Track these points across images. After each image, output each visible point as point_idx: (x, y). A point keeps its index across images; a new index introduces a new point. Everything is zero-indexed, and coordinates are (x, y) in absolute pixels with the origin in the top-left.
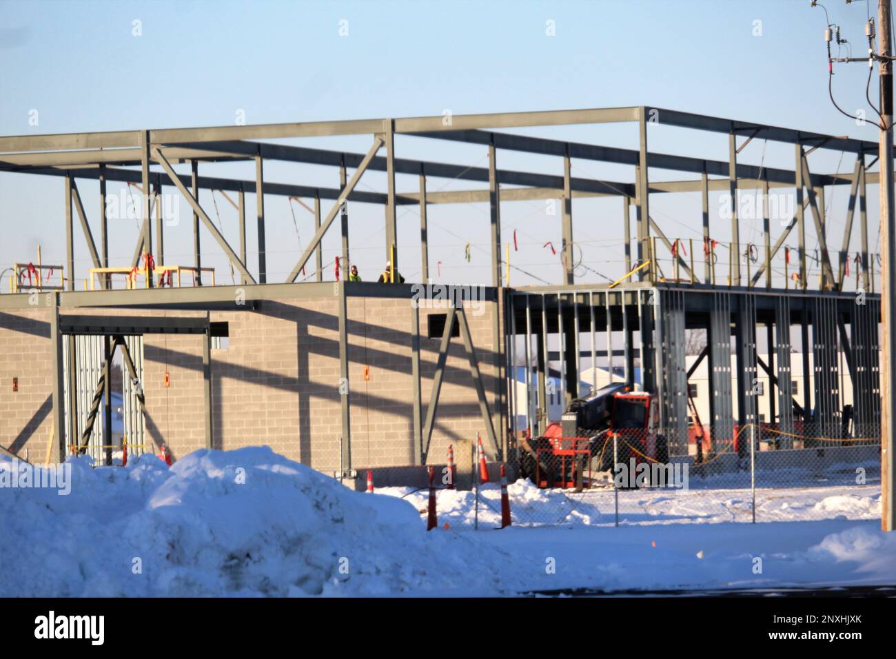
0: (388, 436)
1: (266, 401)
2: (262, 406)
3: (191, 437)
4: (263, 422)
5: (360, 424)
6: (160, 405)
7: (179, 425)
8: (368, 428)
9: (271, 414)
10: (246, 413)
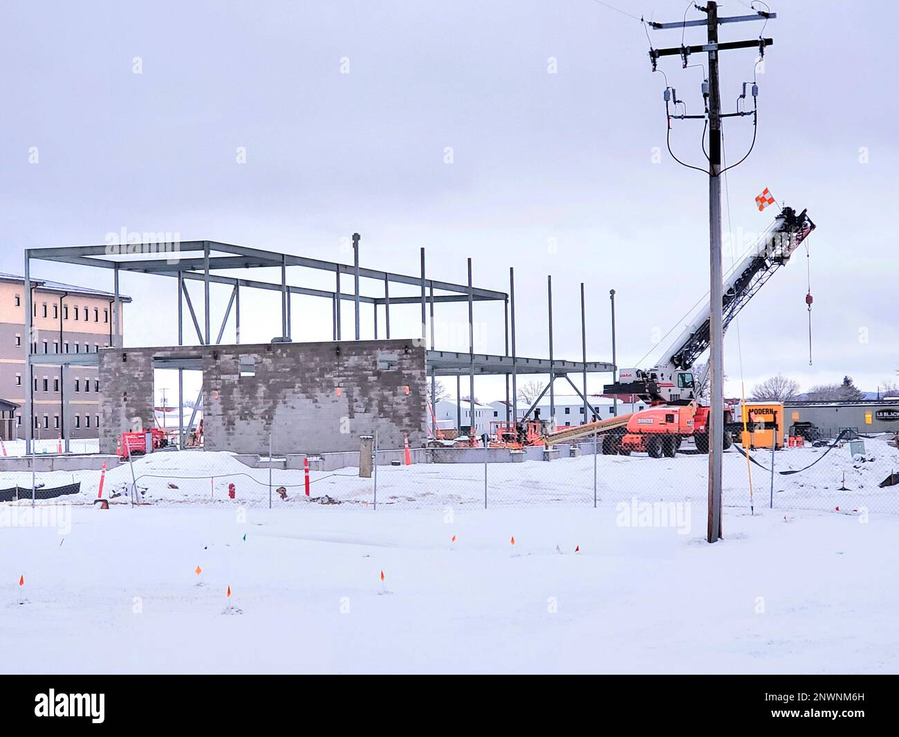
0: (351, 431)
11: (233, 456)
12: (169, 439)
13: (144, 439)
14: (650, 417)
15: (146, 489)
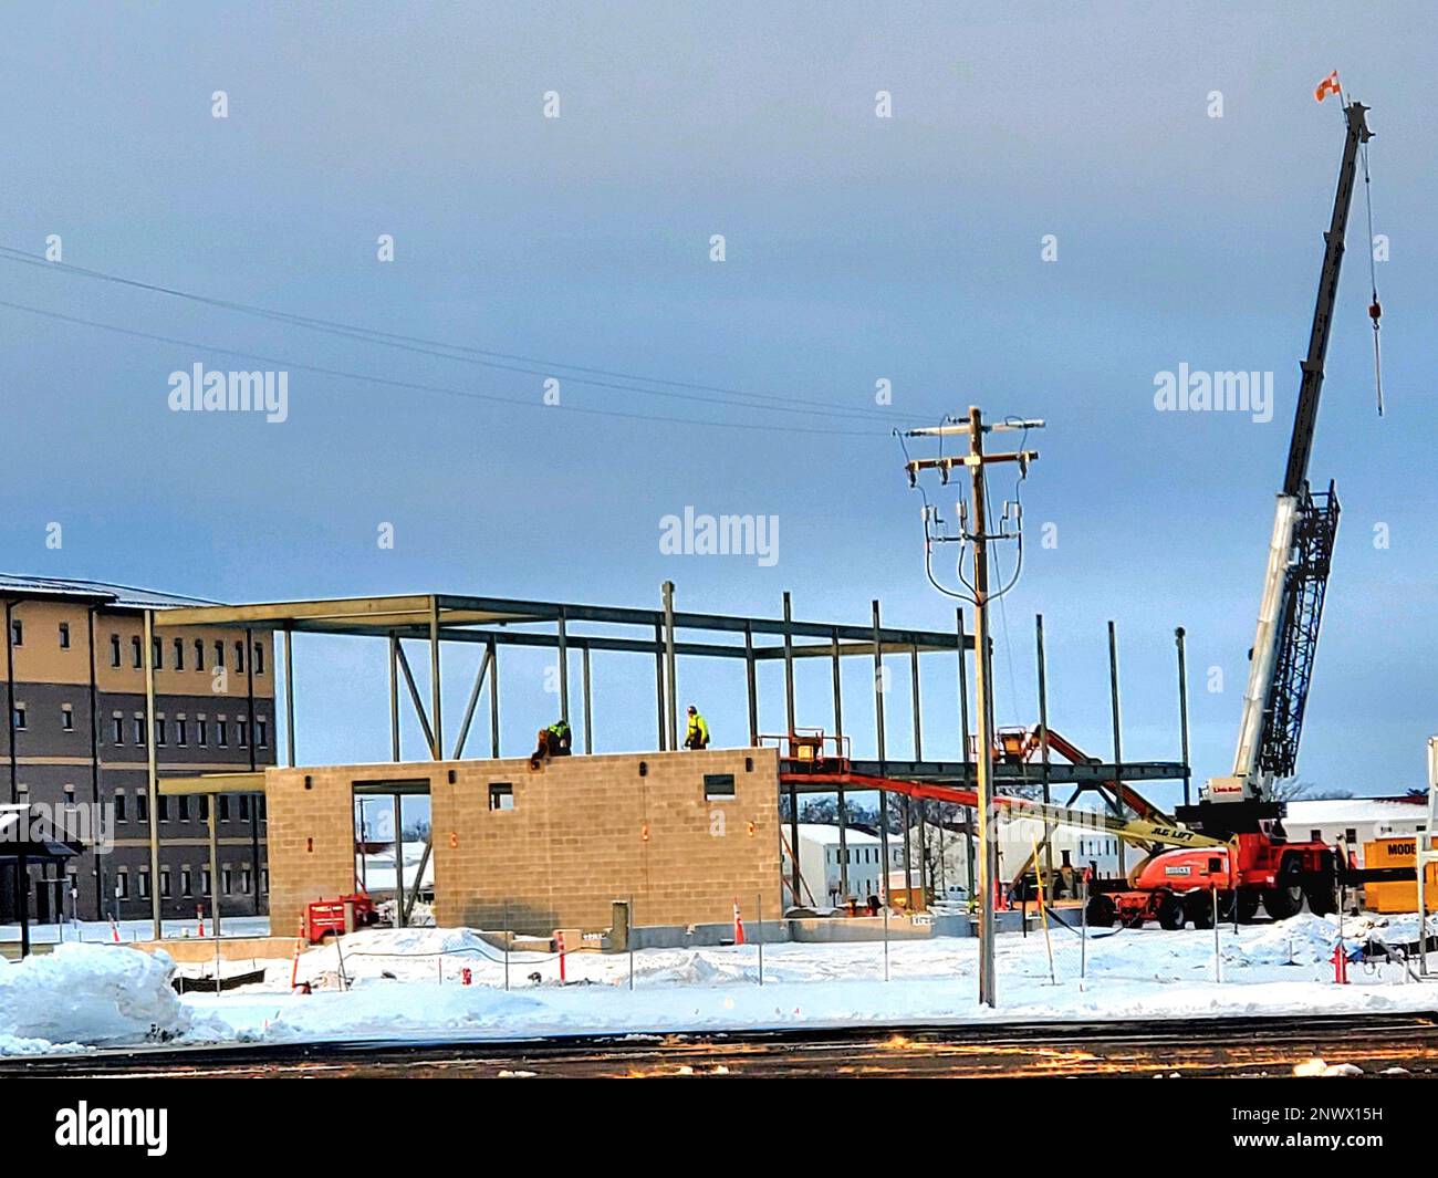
0: (666, 895)
1: (549, 861)
2: (546, 865)
3: (478, 896)
4: (547, 881)
5: (640, 884)
6: (447, 865)
7: (467, 884)
8: (648, 887)
9: (554, 873)
10: (531, 873)
11: (477, 935)
12: (380, 909)
13: (342, 911)
14: (1185, 863)
15: (352, 979)
